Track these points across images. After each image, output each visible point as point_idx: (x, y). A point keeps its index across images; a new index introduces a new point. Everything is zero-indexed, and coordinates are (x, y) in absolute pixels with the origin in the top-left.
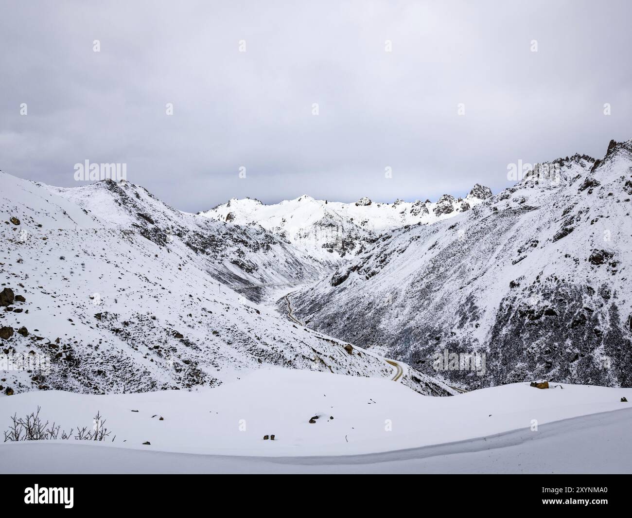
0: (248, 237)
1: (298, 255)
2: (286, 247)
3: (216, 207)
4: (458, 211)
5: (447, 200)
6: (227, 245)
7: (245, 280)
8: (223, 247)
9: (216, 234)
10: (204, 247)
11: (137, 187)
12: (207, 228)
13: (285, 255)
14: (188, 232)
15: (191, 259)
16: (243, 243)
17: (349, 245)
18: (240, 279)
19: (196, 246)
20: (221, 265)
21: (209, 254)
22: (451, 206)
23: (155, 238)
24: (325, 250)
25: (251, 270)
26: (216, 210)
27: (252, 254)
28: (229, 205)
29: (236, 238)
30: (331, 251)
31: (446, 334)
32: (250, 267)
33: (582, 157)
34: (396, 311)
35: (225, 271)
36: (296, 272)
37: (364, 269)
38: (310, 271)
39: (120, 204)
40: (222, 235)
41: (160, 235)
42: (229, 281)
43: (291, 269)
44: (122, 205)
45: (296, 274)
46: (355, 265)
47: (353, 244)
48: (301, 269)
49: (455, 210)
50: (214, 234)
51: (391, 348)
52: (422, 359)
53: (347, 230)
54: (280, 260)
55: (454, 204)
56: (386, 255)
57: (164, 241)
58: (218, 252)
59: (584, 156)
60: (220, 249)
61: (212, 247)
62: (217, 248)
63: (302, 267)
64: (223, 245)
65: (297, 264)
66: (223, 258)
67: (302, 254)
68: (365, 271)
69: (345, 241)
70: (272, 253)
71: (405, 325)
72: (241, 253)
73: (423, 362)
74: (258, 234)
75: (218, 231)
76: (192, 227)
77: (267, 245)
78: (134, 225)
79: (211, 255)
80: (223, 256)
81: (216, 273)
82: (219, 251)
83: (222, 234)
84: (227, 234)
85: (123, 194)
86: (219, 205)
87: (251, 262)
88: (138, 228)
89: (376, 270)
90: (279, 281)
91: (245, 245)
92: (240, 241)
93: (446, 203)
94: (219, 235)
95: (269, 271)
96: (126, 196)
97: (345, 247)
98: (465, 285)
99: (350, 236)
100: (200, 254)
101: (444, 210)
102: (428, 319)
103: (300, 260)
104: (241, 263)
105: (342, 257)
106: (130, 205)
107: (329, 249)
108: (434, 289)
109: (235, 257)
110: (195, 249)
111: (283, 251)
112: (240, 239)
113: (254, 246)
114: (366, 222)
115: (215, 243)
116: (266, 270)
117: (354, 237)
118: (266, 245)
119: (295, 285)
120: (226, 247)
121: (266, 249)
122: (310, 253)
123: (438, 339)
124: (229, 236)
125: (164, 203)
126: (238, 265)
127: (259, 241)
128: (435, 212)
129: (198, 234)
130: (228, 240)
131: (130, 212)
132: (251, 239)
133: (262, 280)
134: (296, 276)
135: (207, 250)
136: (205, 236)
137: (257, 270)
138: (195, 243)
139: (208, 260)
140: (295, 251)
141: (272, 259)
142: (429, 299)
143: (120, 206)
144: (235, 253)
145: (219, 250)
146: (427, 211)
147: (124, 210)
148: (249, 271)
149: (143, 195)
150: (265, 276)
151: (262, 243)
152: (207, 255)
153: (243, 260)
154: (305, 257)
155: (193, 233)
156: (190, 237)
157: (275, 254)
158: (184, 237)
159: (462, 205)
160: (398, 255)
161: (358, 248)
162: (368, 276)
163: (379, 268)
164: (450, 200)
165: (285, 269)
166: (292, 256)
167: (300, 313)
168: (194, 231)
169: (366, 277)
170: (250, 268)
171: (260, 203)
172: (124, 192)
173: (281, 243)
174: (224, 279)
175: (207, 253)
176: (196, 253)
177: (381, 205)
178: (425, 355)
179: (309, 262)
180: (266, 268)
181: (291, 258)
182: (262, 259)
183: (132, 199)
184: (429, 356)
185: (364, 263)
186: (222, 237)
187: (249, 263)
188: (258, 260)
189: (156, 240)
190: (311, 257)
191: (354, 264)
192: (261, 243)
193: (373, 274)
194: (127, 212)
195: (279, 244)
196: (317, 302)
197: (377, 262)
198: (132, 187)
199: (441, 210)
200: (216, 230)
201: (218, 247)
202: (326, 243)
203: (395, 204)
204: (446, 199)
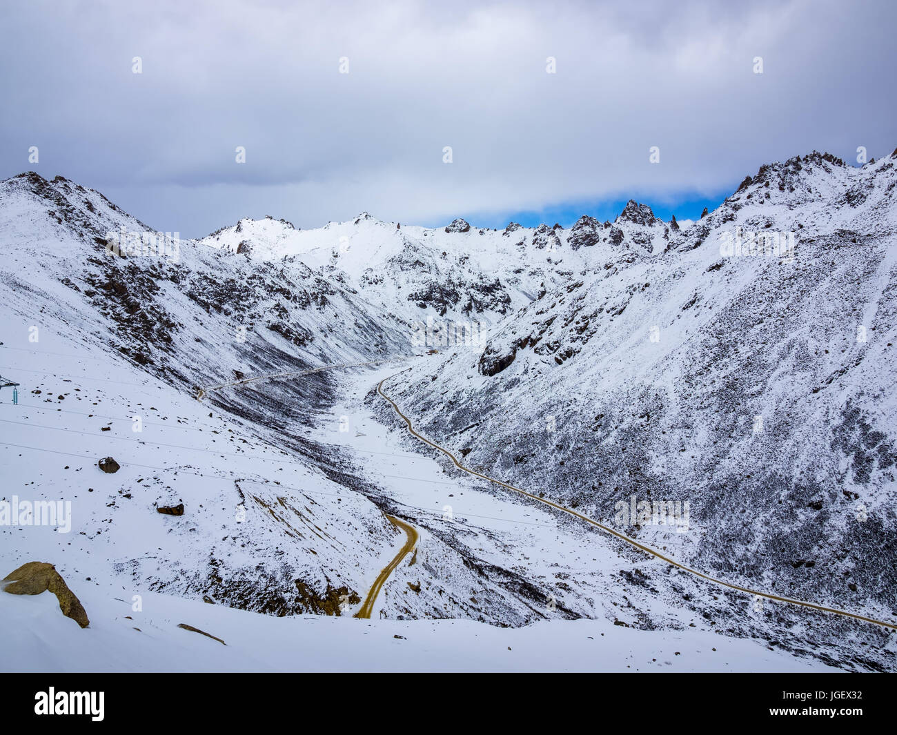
0: (289, 283)
1: (373, 313)
2: (351, 299)
3: (218, 232)
4: (607, 241)
5: (589, 225)
6: (258, 297)
7: (296, 359)
8: (252, 300)
9: (236, 277)
10: (220, 302)
11: (87, 190)
12: (220, 266)
13: (352, 313)
14: (187, 273)
15: (201, 324)
16: (283, 294)
17: (450, 295)
18: (290, 359)
19: (206, 300)
20: (253, 333)
21: (230, 313)
22: (596, 234)
23: (133, 284)
24: (413, 304)
25: (303, 340)
26: (217, 237)
27: (300, 312)
28: (239, 229)
29: (271, 284)
30: (423, 306)
31: (833, 496)
32: (300, 335)
33: (823, 157)
34: (676, 437)
35: (262, 344)
36: (375, 343)
37: (548, 345)
38: (397, 341)
39: (60, 221)
40: (246, 279)
41: (141, 279)
42: (274, 363)
43: (365, 336)
44: (64, 221)
45: (375, 346)
46: (526, 336)
47: (457, 295)
48: (381, 337)
49: (601, 240)
50: (234, 278)
51: (705, 525)
52: (804, 556)
53: (444, 271)
54: (345, 322)
55: (598, 230)
56: (585, 318)
57: (150, 291)
58: (243, 310)
59: (826, 155)
60: (246, 303)
61: (233, 300)
62: (241, 302)
63: (383, 334)
64: (250, 298)
65: (375, 328)
66: (254, 321)
67: (379, 311)
68: (551, 349)
69: (444, 290)
70: (331, 311)
71: (711, 468)
72: (282, 311)
73: (811, 565)
74: (304, 278)
75: (238, 271)
76: (194, 266)
77: (322, 297)
78: (92, 261)
79: (233, 315)
80: (252, 317)
81: (249, 349)
82: (245, 308)
83: (246, 277)
84: (254, 277)
85: (63, 201)
86: (222, 229)
87: (300, 327)
88: (101, 267)
89: (574, 346)
90: (350, 359)
91: (286, 297)
92: (278, 290)
93: (587, 229)
94: (242, 278)
95: (332, 341)
96: (68, 206)
97: (446, 299)
98: (822, 385)
99: (450, 280)
100: (215, 313)
101: (584, 239)
102: (764, 458)
103: (378, 321)
104: (285, 329)
105: (442, 315)
106: (77, 223)
107: (419, 302)
108: (748, 391)
109: (274, 319)
110: (205, 305)
111: (347, 306)
112: (276, 286)
113: (301, 298)
114: (467, 258)
115: (237, 293)
116: (327, 340)
117: (456, 282)
118: (320, 296)
119: (377, 365)
120: (257, 300)
121: (321, 304)
122: (389, 310)
123: (817, 506)
124: (258, 282)
125: (139, 222)
126: (281, 332)
127: (308, 290)
128: (570, 243)
129: (206, 278)
130: (257, 289)
131: (81, 235)
132: (294, 286)
133: (324, 358)
134: (375, 349)
135: (225, 307)
136: (217, 281)
137: (311, 340)
138: (203, 294)
139: (229, 324)
140: (366, 306)
141: (333, 321)
142: (746, 412)
143: (60, 223)
144: (273, 310)
145: (244, 306)
146: (558, 242)
147: (68, 231)
148: (300, 342)
149: (100, 206)
150: (326, 351)
151: (314, 293)
152: (226, 315)
153: (288, 323)
154: (384, 316)
155: (197, 277)
156: (193, 284)
157: (338, 312)
158: (183, 282)
159: (612, 232)
160: (612, 318)
161: (465, 300)
162: (559, 358)
163: (579, 342)
164: (592, 225)
165: (356, 337)
166: (364, 314)
167: (436, 430)
168: (198, 273)
169: (556, 359)
170: (301, 338)
171: (290, 226)
172: (65, 199)
173: (343, 293)
174: (265, 360)
175: (225, 311)
176: (208, 312)
177: (485, 231)
178: (807, 548)
179: (392, 324)
180: (326, 336)
181: (362, 319)
182: (317, 320)
183: (81, 212)
184: (816, 548)
185: (542, 332)
186: (247, 282)
187: (298, 328)
188: (310, 322)
189: (135, 288)
190: (393, 317)
191: (523, 334)
192: (312, 292)
193: (569, 354)
194: (76, 235)
195: (339, 294)
196: (463, 406)
197: (571, 330)
198: (78, 191)
199: (580, 241)
200: (234, 270)
201: (242, 300)
202: (414, 293)
203: (508, 230)
204: (586, 224)
